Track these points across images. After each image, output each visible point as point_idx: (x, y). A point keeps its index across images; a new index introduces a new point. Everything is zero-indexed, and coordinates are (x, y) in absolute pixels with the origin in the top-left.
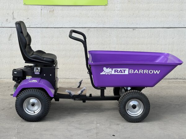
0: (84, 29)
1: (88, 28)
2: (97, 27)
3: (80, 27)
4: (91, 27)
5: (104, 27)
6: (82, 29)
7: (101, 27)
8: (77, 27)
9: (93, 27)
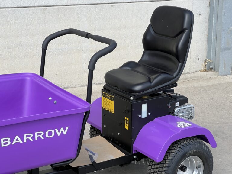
0: (37, 8)
1: (43, 6)
2: (58, 4)
3: (31, 5)
4: (48, 5)
5: (69, 4)
6: (34, 8)
7: (64, 4)
8: (25, 6)
9: (52, 5)
